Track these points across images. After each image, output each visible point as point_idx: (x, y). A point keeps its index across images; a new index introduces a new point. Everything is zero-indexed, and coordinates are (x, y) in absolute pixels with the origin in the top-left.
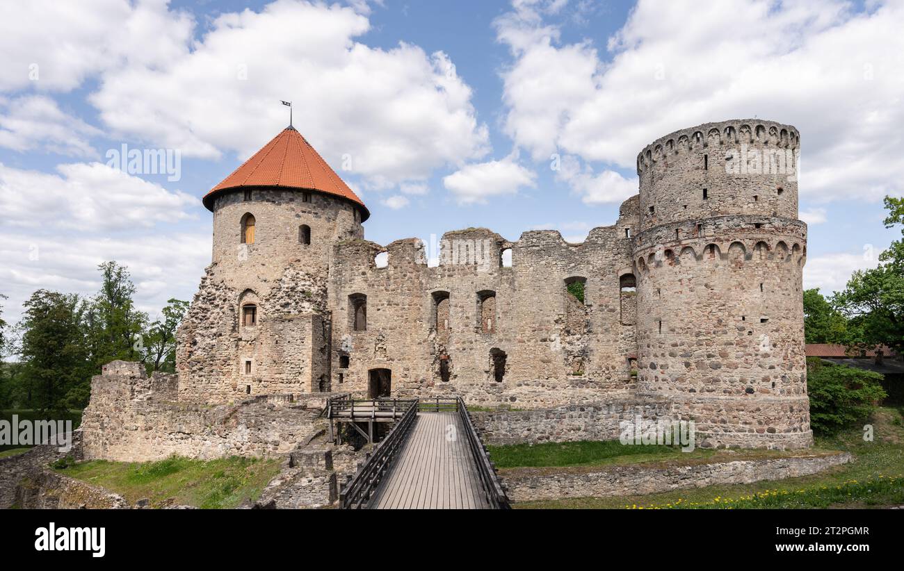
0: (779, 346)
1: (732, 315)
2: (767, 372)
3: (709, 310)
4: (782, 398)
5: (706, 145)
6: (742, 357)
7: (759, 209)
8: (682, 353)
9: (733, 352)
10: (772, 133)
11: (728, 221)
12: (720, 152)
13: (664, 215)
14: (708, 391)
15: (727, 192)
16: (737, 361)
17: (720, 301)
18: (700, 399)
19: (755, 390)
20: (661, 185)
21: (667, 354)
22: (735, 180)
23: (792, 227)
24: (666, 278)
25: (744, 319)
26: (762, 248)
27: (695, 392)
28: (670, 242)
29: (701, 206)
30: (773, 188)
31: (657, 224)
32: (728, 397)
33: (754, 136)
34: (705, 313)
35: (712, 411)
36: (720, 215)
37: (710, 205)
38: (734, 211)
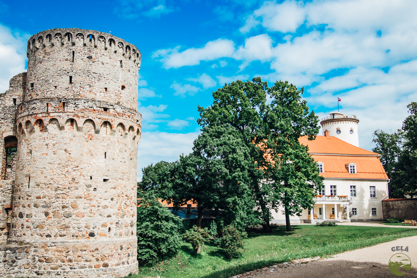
0: (115, 200)
1: (83, 175)
2: (105, 220)
3: (66, 169)
4: (115, 239)
5: (74, 44)
6: (88, 208)
7: (107, 98)
8: (43, 204)
9: (81, 203)
10: (120, 46)
11: (84, 103)
12: (83, 51)
13: (40, 91)
14: (61, 236)
15: (86, 81)
16: (84, 211)
17: (75, 163)
18: (54, 243)
19: (96, 234)
20: (40, 67)
21: (32, 205)
22: (92, 74)
23: (129, 114)
24: (37, 142)
25: (91, 178)
26: (108, 126)
27: (50, 236)
28: (41, 113)
29: (67, 89)
30: (119, 85)
31: (34, 97)
32: (75, 240)
33: (108, 45)
34: (64, 173)
35: (62, 252)
36: (79, 97)
37: (74, 88)
38: (90, 96)
